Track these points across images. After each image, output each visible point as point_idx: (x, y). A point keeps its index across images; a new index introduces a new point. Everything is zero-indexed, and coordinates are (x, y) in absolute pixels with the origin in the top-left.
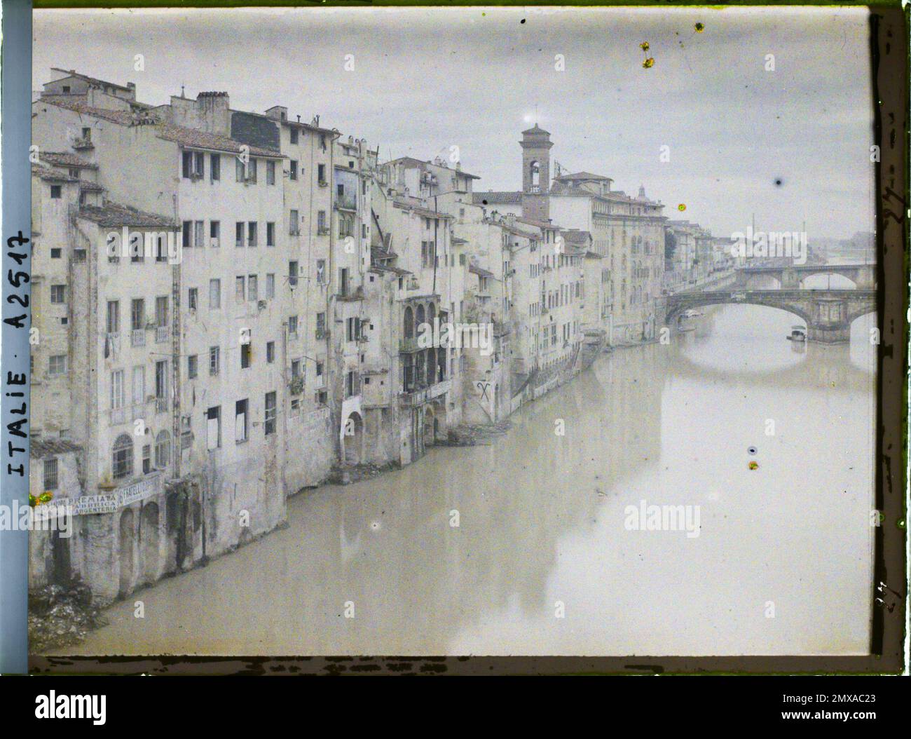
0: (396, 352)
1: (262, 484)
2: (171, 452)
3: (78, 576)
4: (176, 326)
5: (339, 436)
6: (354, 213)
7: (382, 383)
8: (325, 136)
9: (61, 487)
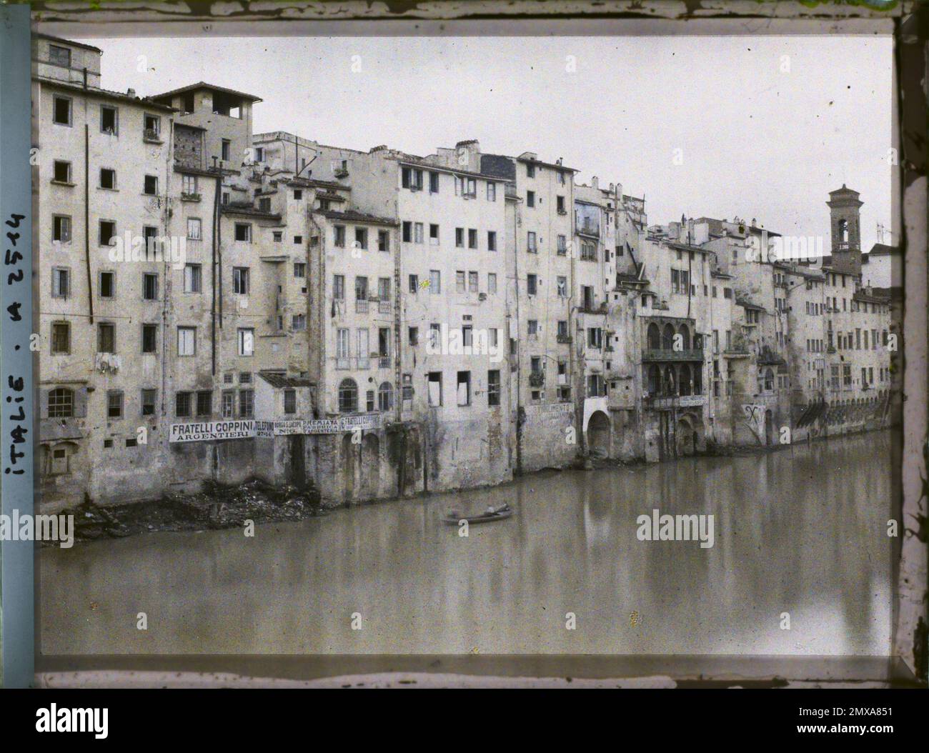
0: (638, 361)
1: (487, 445)
2: (394, 400)
3: (311, 483)
4: (398, 302)
5: (582, 428)
6: (597, 240)
7: (627, 388)
8: (563, 172)
9: (298, 411)
